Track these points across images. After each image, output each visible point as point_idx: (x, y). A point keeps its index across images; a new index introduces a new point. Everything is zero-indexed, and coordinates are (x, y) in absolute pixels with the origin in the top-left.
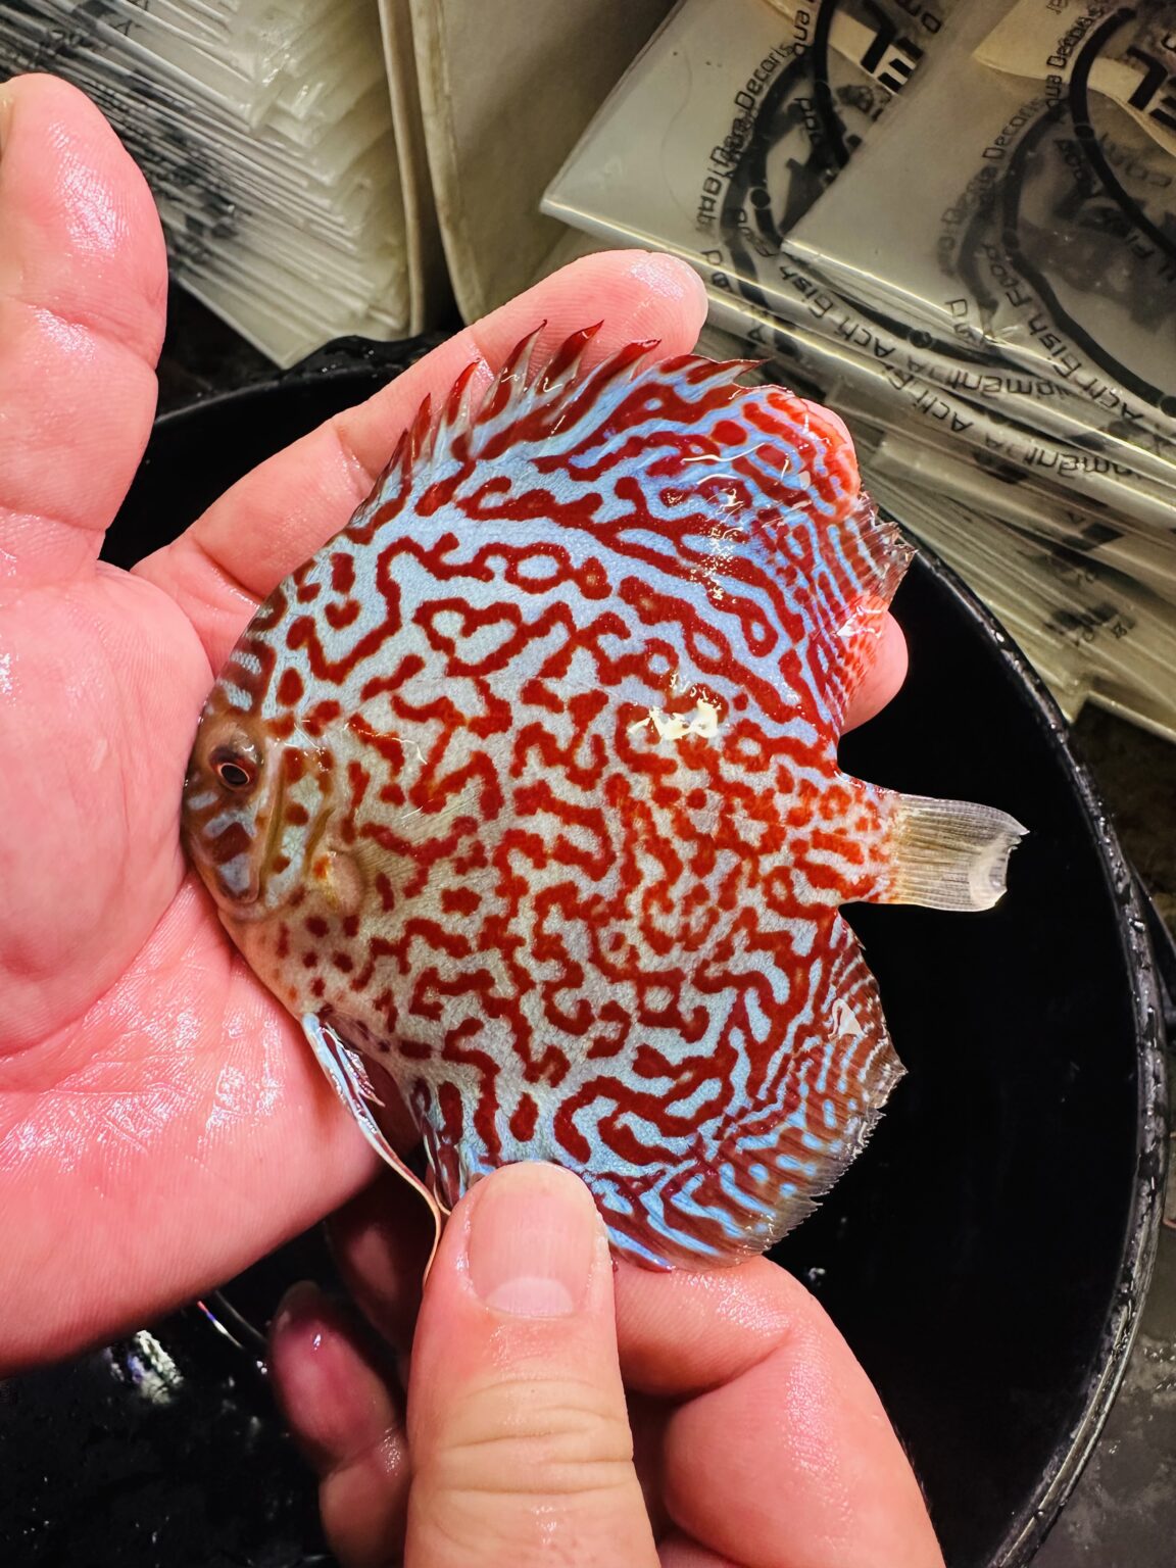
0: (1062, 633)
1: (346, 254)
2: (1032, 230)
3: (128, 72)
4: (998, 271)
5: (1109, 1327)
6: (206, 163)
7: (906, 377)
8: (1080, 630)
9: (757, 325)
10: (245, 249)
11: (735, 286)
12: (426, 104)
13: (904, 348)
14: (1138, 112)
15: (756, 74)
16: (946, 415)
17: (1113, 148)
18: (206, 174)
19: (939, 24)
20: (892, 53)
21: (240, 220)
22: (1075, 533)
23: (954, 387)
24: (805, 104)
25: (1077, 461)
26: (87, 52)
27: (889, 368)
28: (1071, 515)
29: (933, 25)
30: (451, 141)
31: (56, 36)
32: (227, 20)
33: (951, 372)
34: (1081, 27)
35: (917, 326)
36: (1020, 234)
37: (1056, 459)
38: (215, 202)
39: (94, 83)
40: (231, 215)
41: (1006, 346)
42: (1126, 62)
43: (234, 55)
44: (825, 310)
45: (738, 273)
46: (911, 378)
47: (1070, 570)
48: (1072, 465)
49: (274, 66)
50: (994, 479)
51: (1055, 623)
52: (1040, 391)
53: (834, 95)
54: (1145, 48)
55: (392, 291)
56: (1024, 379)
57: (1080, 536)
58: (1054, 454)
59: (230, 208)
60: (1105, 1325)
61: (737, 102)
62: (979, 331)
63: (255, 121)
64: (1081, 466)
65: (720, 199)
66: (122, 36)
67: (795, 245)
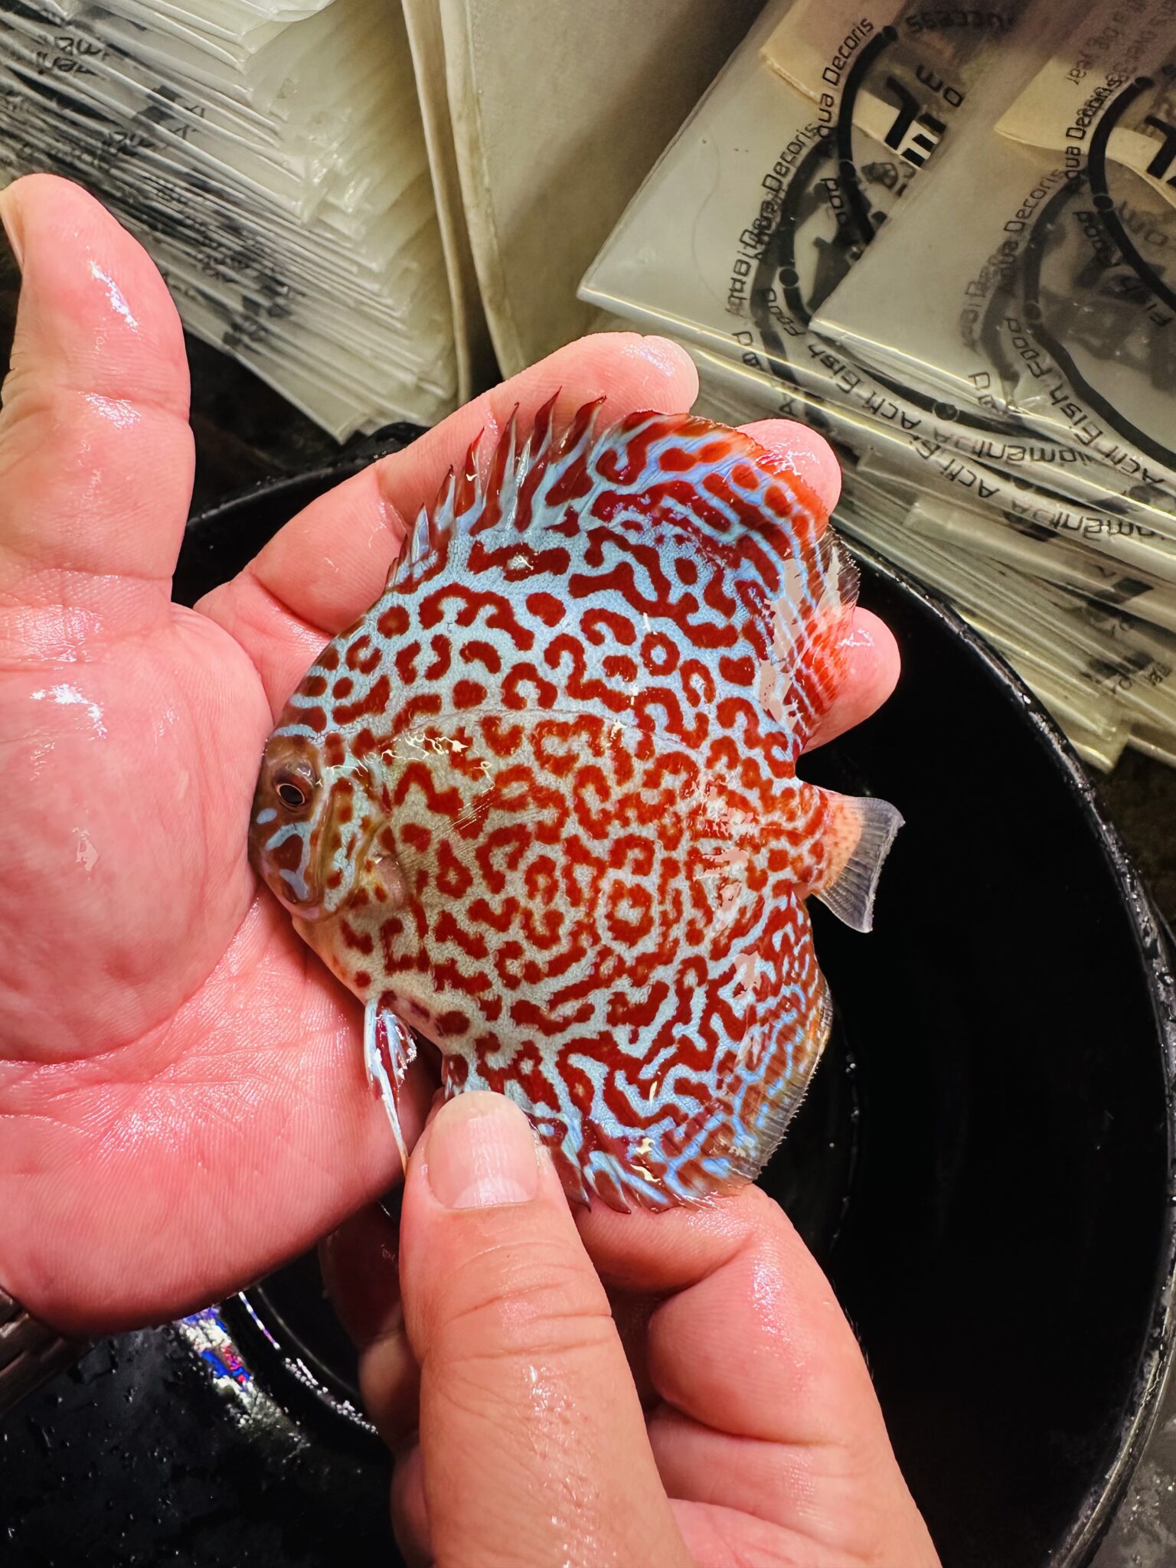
0: (1098, 682)
1: (396, 331)
2: (1052, 298)
3: (185, 170)
4: (1020, 343)
5: (1142, 1371)
6: (263, 251)
7: (933, 447)
8: (1117, 678)
9: (788, 399)
10: (299, 327)
11: (765, 364)
12: (468, 198)
13: (930, 420)
14: (1155, 179)
15: (782, 157)
16: (972, 482)
17: (1133, 214)
18: (260, 259)
19: (961, 99)
20: (916, 129)
21: (293, 300)
22: (1107, 586)
23: (979, 456)
24: (831, 185)
25: (1101, 524)
26: (148, 152)
27: (916, 438)
28: (1101, 569)
29: (955, 100)
30: (492, 229)
31: (118, 137)
32: (278, 128)
33: (977, 441)
34: (1099, 98)
35: (941, 399)
36: (1041, 305)
37: (1081, 521)
38: (270, 285)
39: (154, 178)
40: (286, 296)
41: (1029, 417)
42: (1143, 132)
43: (286, 157)
44: (853, 386)
45: (767, 352)
46: (938, 447)
47: (1104, 620)
48: (1097, 529)
49: (324, 166)
50: (1026, 538)
51: (1091, 672)
52: (1062, 458)
53: (859, 173)
54: (1162, 116)
55: (440, 363)
56: (1048, 448)
57: (1112, 590)
58: (1078, 518)
59: (285, 290)
60: (1138, 1370)
61: (764, 185)
62: (1002, 401)
63: (306, 217)
64: (1105, 528)
65: (749, 280)
66: (181, 139)
67: (822, 324)
